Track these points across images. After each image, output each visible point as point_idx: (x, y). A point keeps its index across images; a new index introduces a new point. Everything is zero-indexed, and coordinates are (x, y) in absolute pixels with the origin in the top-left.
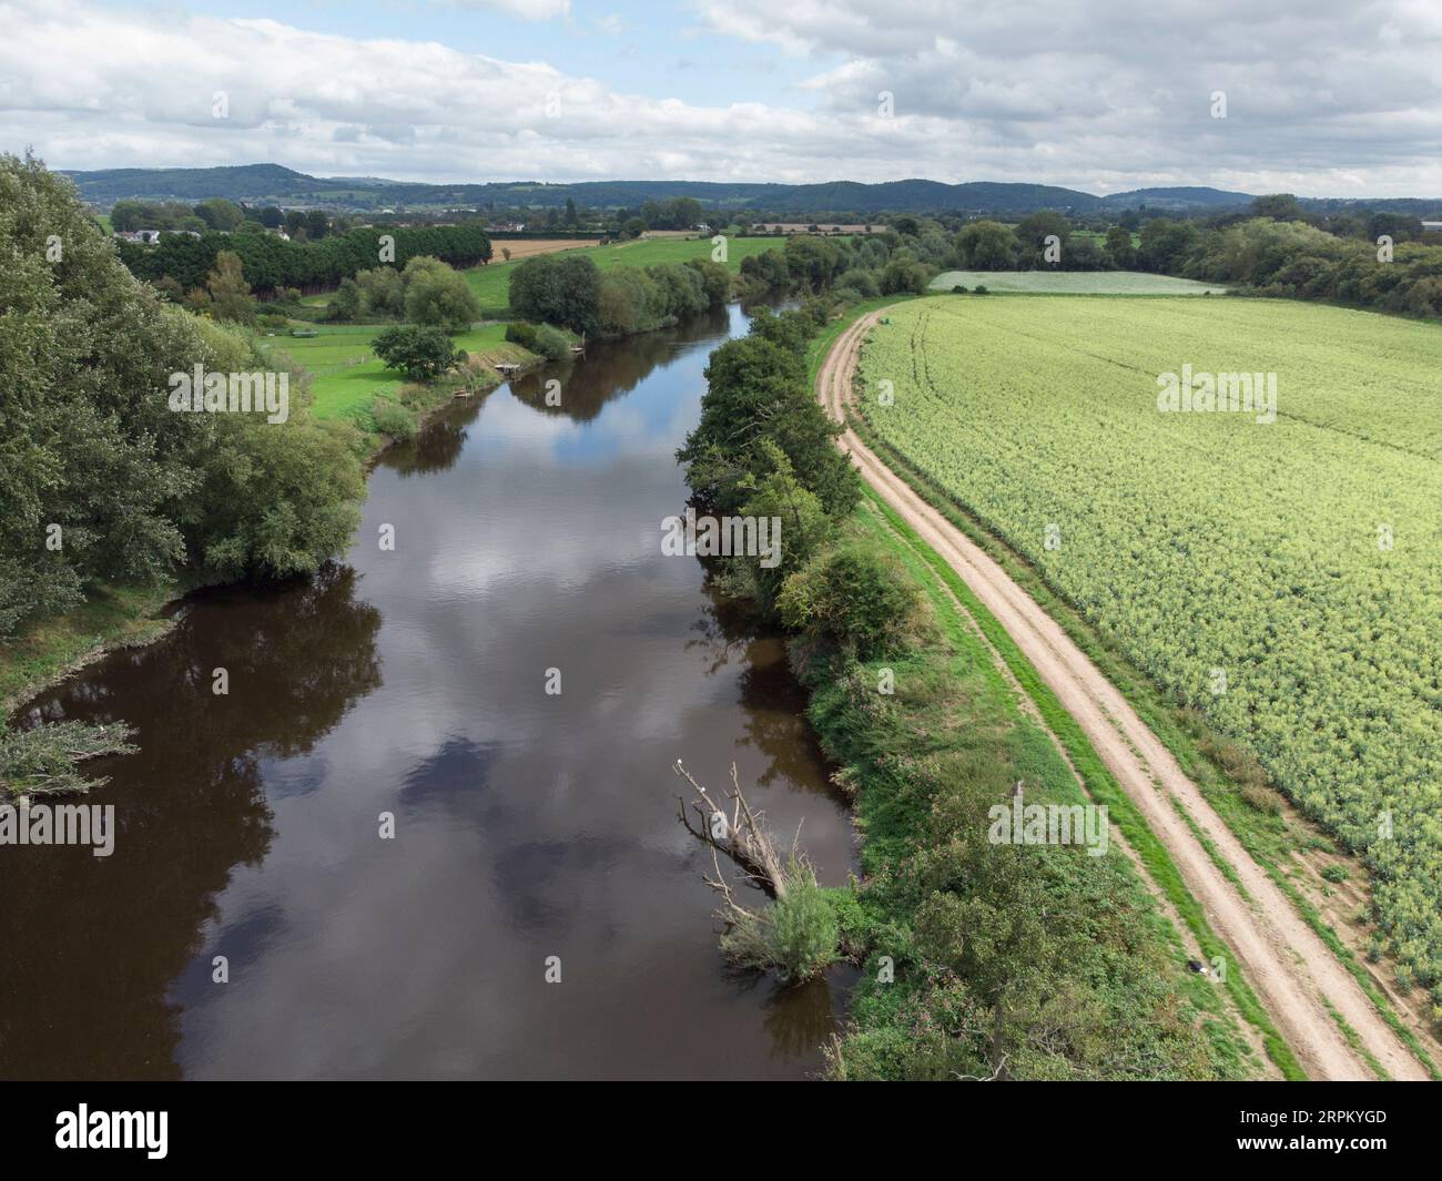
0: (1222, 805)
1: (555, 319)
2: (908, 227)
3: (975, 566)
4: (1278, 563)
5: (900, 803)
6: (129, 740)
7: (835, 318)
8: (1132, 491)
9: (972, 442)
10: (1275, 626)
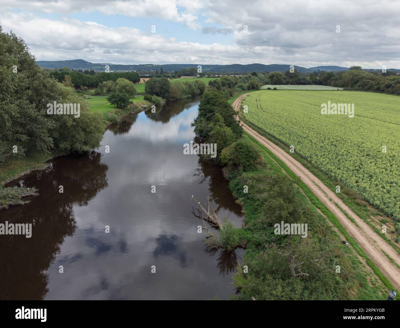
0: (350, 205)
1: (157, 95)
2: (254, 74)
3: (276, 150)
4: (362, 149)
5: (256, 206)
6: (36, 192)
7: (235, 95)
8: (319, 133)
9: (274, 121)
10: (362, 163)
